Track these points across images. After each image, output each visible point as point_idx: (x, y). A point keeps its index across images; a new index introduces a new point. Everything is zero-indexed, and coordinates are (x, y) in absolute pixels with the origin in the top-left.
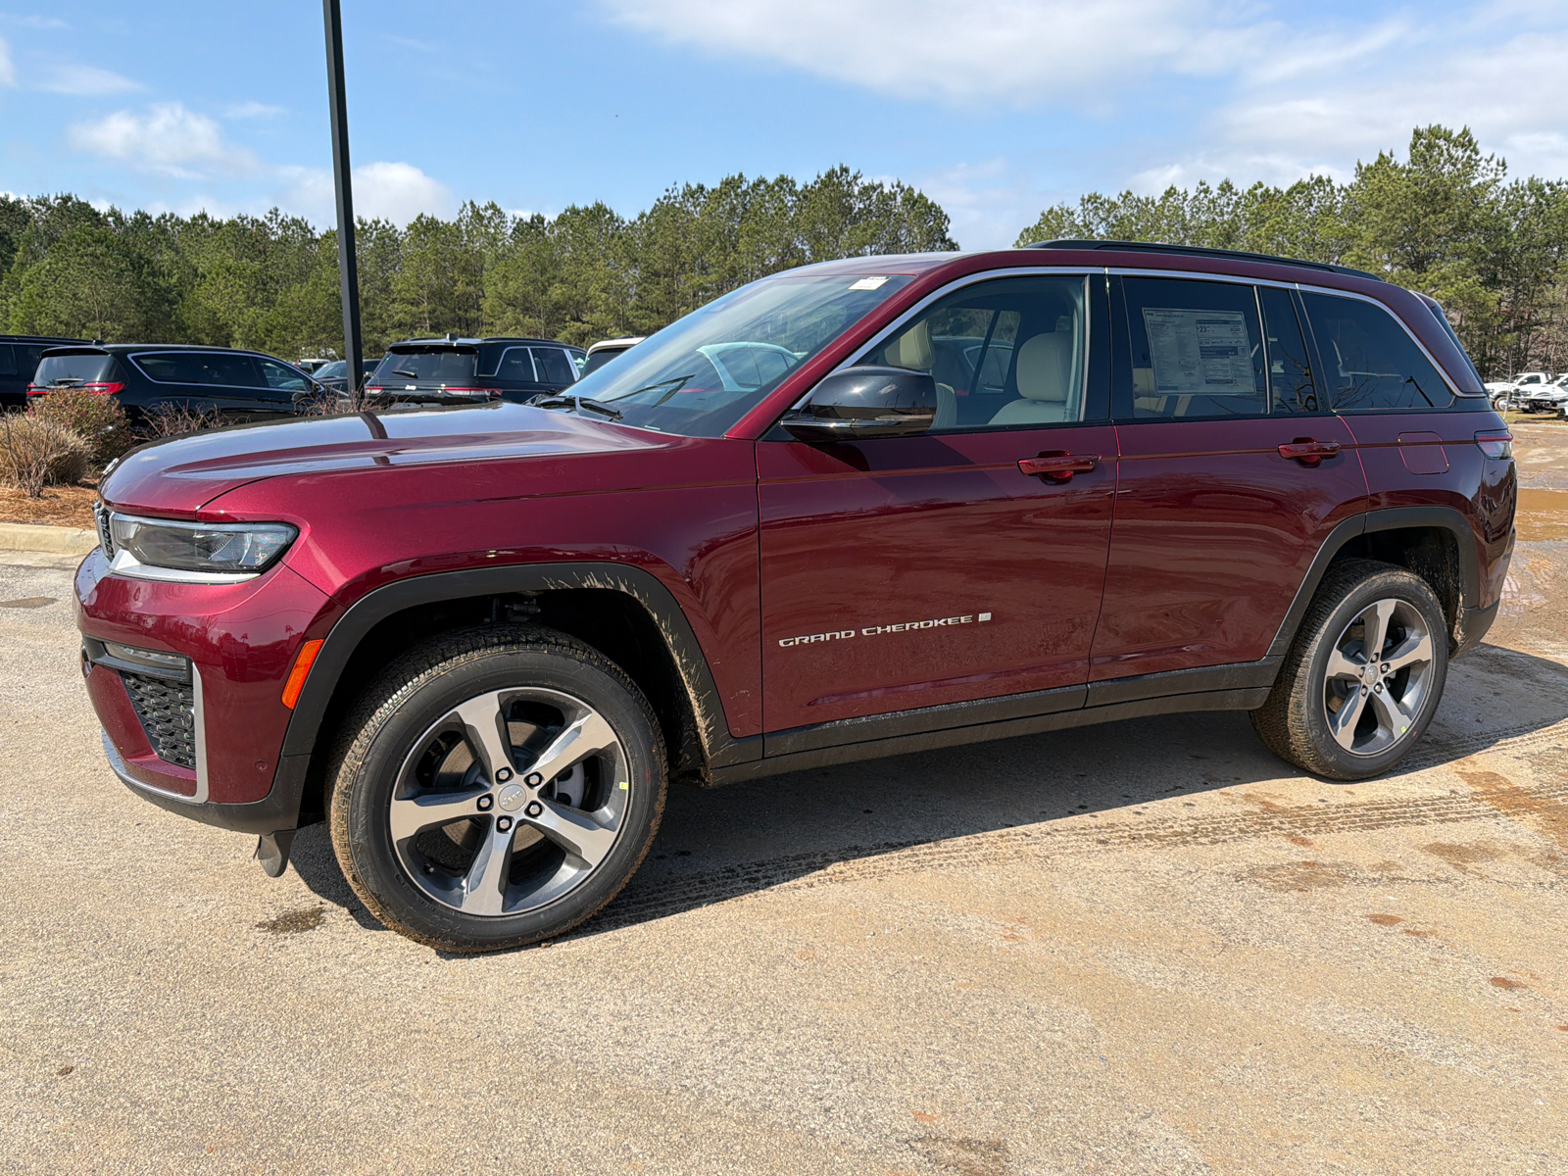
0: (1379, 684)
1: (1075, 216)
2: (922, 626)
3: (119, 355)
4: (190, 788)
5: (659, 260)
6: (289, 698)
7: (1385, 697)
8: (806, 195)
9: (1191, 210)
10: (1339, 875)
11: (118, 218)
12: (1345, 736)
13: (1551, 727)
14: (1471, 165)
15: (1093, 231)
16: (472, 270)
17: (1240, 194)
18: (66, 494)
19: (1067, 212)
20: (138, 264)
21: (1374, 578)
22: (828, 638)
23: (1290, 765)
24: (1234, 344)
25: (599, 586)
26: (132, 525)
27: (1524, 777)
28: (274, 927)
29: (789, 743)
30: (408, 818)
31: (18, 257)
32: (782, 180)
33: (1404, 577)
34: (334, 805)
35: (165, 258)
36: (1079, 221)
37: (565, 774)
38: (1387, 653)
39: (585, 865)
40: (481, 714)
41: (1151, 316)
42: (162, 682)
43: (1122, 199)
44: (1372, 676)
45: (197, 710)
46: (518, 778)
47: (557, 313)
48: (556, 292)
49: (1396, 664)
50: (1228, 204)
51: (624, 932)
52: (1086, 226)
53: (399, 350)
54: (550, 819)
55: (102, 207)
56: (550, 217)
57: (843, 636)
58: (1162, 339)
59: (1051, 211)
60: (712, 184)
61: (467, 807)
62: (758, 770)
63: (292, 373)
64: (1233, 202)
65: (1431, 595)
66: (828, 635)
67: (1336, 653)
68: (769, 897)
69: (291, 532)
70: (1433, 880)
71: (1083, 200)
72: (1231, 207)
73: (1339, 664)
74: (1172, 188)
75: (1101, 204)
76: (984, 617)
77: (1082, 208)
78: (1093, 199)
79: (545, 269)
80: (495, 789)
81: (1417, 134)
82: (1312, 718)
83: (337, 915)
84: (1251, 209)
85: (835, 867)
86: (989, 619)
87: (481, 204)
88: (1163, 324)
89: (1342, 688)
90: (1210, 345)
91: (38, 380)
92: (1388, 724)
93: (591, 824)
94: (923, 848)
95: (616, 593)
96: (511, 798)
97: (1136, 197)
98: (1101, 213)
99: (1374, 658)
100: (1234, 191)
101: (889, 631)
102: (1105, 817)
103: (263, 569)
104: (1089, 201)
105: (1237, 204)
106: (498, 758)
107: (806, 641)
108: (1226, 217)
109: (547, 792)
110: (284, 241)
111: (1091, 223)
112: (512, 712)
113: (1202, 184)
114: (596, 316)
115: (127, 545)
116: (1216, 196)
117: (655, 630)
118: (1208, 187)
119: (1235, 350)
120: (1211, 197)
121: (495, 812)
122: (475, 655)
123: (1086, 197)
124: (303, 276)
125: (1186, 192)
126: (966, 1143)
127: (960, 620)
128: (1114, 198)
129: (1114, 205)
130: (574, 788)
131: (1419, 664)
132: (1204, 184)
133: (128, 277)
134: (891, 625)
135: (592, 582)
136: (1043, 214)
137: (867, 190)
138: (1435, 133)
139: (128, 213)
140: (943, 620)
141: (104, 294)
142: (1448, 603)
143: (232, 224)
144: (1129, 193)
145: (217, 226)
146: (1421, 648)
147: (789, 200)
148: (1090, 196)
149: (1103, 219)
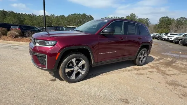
3: (20, 26)
4: (45, 67)
5: (68, 20)
6: (56, 59)
7: (143, 59)
8: (82, 15)
10: (143, 74)
11: (17, 13)
12: (140, 62)
14: (135, 17)
16: (52, 20)
18: (17, 39)
20: (19, 18)
21: (143, 49)
22: (103, 53)
23: (136, 65)
26: (38, 41)
27: (153, 65)
28: (51, 81)
29: (99, 63)
30: (67, 70)
31: (7, 16)
32: (79, 14)
34: (60, 69)
35: (22, 17)
37: (80, 66)
38: (143, 55)
39: (82, 74)
40: (74, 60)
41: (128, 26)
42: (42, 57)
44: (142, 57)
45: (46, 60)
46: (77, 66)
47: (59, 24)
48: (59, 22)
49: (144, 56)
51: (85, 81)
53: (48, 27)
54: (79, 70)
55: (15, 12)
56: (59, 16)
58: (129, 28)
60: (73, 14)
61: (72, 69)
62: (97, 65)
63: (37, 28)
68: (97, 77)
69: (56, 42)
70: (150, 74)
73: (140, 56)
79: (58, 20)
80: (75, 67)
81: (131, 14)
82: (138, 61)
83: (57, 79)
85: (102, 74)
86: (116, 52)
87: (52, 14)
89: (140, 58)
91: (11, 28)
92: (143, 61)
93: (83, 71)
94: (109, 72)
95: (86, 49)
96: (76, 68)
102: (123, 69)
103: (54, 46)
106: (75, 64)
109: (79, 68)
110: (34, 17)
112: (76, 60)
114: (63, 25)
115: (37, 43)
117: (89, 52)
121: (75, 70)
122: (74, 55)
124: (35, 20)
126: (124, 99)
130: (81, 67)
131: (146, 56)
133: (18, 19)
134: (108, 52)
135: (84, 48)
137: (87, 15)
138: (132, 14)
139: (18, 13)
141: (16, 20)
142: (148, 51)
143: (28, 15)
145: (27, 15)
146: (146, 55)
147: (80, 16)
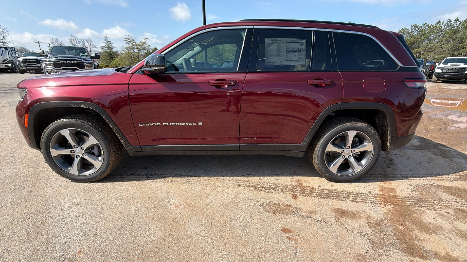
0: (350, 155)
1: (409, 30)
2: (181, 124)
6: (26, 125)
7: (353, 160)
9: (444, 26)
10: (293, 211)
12: (334, 169)
13: (437, 177)
15: (413, 33)
17: (461, 21)
19: (407, 29)
21: (347, 124)
22: (153, 125)
24: (300, 49)
25: (85, 107)
29: (148, 149)
33: (361, 124)
36: (410, 31)
38: (353, 146)
39: (96, 168)
40: (66, 133)
41: (267, 41)
43: (423, 25)
44: (347, 153)
49: (358, 150)
50: (457, 24)
52: (411, 32)
57: (157, 125)
58: (271, 48)
59: (402, 29)
61: (68, 152)
64: (459, 24)
65: (372, 131)
66: (153, 124)
67: (330, 145)
68: (144, 182)
69: (26, 91)
71: (412, 26)
72: (458, 25)
73: (331, 148)
74: (439, 21)
75: (417, 27)
76: (200, 124)
77: (411, 28)
78: (415, 25)
80: (74, 149)
82: (319, 162)
84: (464, 25)
86: (202, 124)
88: (272, 43)
90: (291, 49)
92: (353, 168)
93: (96, 160)
95: (90, 109)
96: (78, 151)
97: (428, 24)
98: (416, 29)
99: (348, 148)
100: (459, 21)
101: (171, 125)
104: (413, 26)
105: (460, 24)
107: (146, 125)
108: (455, 28)
111: (413, 31)
113: (449, 19)
116: (453, 22)
118: (451, 20)
119: (300, 51)
120: (451, 23)
121: (75, 154)
123: (413, 25)
125: (443, 22)
127: (192, 124)
128: (421, 25)
129: (421, 27)
131: (367, 152)
132: (450, 20)
134: (171, 123)
135: (83, 106)
136: (400, 30)
140: (187, 123)
144: (426, 23)
148: (414, 25)
149: (417, 30)
